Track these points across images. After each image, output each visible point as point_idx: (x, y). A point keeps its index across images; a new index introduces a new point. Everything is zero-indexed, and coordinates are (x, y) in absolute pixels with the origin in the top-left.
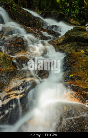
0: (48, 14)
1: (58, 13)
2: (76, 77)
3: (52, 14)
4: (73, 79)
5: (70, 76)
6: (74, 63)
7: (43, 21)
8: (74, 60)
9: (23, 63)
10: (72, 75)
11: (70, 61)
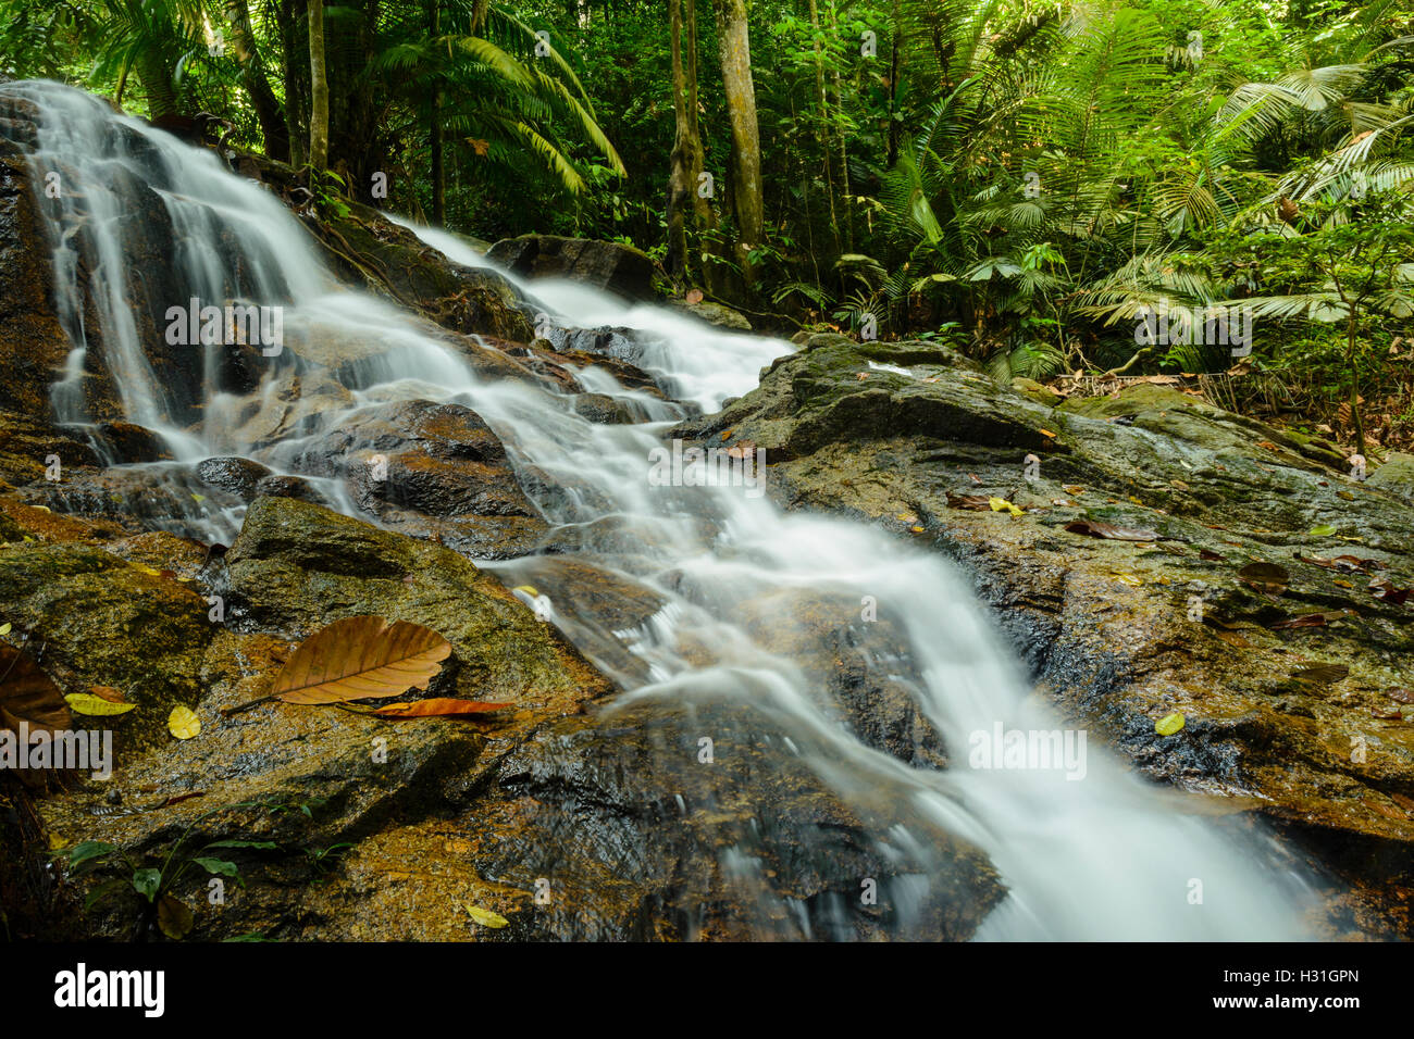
0: (540, 257)
1: (613, 252)
3: (569, 253)
6: (1061, 600)
7: (524, 299)
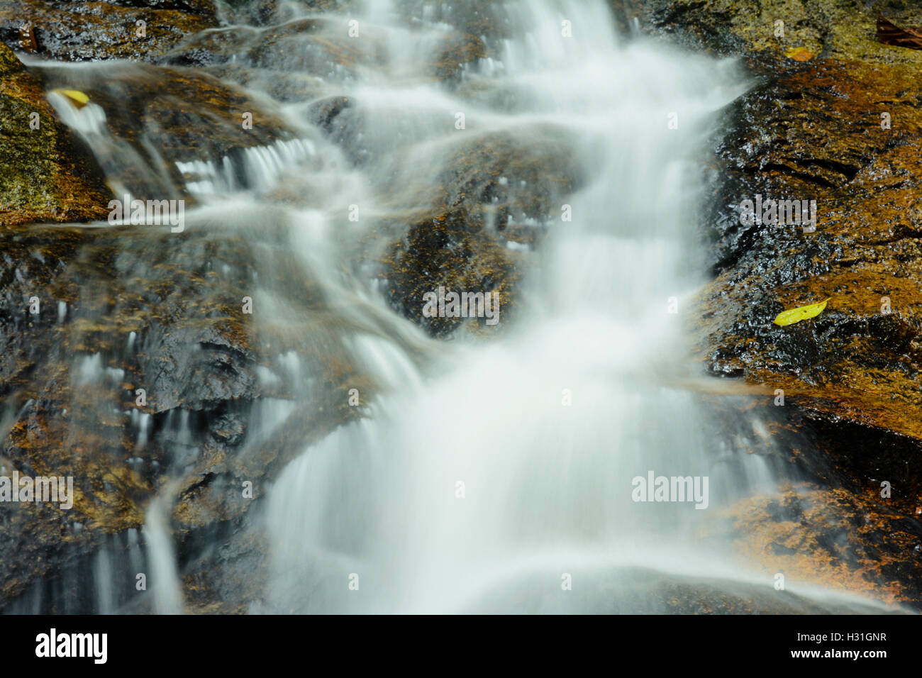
2: (851, 328)
4: (813, 347)
5: (787, 318)
6: (851, 172)
8: (843, 146)
9: (189, 156)
10: (814, 310)
11: (799, 149)
